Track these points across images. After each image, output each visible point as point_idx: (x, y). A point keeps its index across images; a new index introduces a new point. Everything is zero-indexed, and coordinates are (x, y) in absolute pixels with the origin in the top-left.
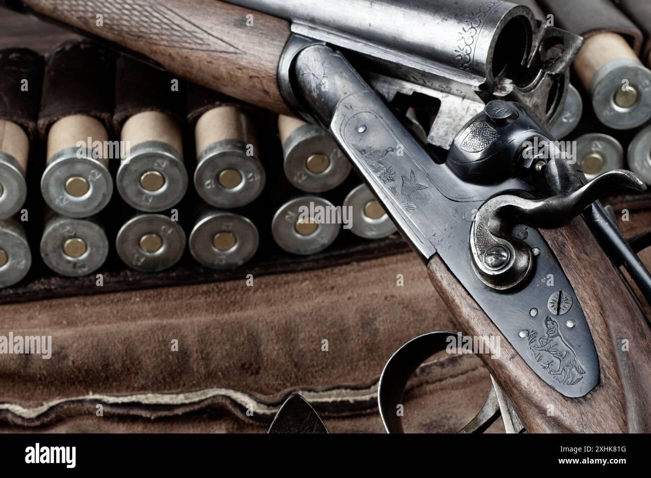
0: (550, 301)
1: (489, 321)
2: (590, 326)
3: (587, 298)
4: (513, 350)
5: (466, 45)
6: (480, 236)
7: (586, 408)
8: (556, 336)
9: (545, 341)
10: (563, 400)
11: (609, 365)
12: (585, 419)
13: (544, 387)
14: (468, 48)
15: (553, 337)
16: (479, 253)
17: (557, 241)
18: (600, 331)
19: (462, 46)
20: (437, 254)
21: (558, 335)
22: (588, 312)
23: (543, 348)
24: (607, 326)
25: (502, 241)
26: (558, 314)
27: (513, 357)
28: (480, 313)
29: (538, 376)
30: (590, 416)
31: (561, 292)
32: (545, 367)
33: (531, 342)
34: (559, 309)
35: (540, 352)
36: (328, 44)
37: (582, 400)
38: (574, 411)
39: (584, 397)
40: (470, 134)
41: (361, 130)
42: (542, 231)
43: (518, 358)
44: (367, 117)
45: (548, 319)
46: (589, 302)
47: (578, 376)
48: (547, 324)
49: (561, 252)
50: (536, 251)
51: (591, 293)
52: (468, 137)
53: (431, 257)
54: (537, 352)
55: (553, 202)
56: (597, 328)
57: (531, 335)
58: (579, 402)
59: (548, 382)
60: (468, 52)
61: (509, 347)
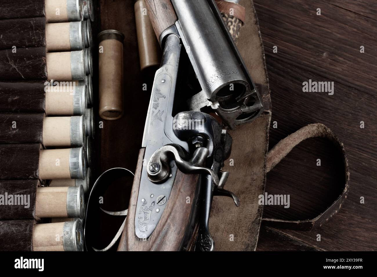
0: (159, 197)
1: (138, 186)
2: (162, 217)
3: (169, 206)
4: (136, 203)
5: (212, 81)
6: (157, 155)
7: (137, 243)
8: (151, 210)
9: (147, 209)
10: (134, 235)
11: (155, 235)
12: (134, 246)
13: (133, 224)
14: (211, 82)
15: (150, 210)
16: (151, 161)
17: (179, 178)
18: (163, 221)
19: (210, 80)
20: (145, 148)
21: (152, 210)
22: (166, 211)
23: (144, 211)
24: (166, 221)
25: (160, 164)
26: (158, 203)
27: (134, 205)
28: (139, 181)
29: (135, 219)
30: (135, 247)
31: (165, 196)
32: (139, 218)
33: (143, 205)
34: (159, 202)
35: (142, 211)
36: (181, 39)
37: (138, 239)
38: (133, 241)
39: (140, 239)
40: (183, 117)
41: (163, 81)
42: (178, 170)
43: (135, 207)
44: (168, 78)
45: (154, 202)
46: (169, 208)
47: (145, 230)
48: (152, 204)
49: (177, 182)
50: (171, 175)
51: (172, 206)
52: (182, 117)
53: (143, 148)
54: (141, 210)
55: (186, 164)
56: (163, 219)
57: (145, 203)
58: (137, 239)
59: (135, 223)
60: (211, 84)
61: (136, 201)
